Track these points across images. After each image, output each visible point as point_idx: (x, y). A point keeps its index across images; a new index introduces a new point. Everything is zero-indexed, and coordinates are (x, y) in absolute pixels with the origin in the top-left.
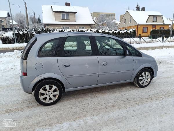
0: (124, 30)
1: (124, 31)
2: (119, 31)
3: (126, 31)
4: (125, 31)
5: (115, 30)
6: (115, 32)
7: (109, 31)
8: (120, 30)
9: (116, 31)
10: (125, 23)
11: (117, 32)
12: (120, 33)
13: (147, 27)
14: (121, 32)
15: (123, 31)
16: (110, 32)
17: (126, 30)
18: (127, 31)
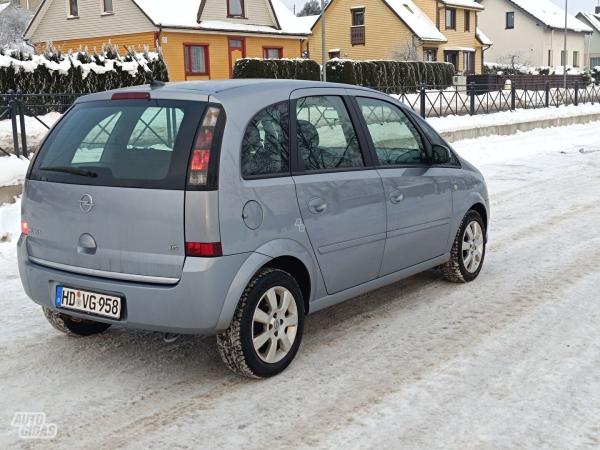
0: (102, 59)
1: (102, 64)
2: (77, 63)
3: (115, 65)
4: (109, 66)
5: (51, 59)
6: (52, 66)
7: (17, 63)
8: (82, 59)
9: (56, 59)
10: (74, 12)
11: (64, 67)
12: (84, 75)
13: (206, 47)
14: (86, 68)
15: (99, 63)
16: (22, 69)
17: (111, 56)
18: (119, 64)
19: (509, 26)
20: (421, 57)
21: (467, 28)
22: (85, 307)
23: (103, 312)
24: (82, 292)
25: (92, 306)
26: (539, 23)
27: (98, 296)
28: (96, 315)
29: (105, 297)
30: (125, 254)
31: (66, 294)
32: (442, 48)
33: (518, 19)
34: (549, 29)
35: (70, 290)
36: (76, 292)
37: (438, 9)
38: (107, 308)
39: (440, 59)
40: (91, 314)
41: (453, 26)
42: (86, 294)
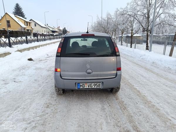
19: (35, 26)
20: (23, 30)
21: (30, 26)
22: (89, 87)
23: (95, 87)
24: (87, 84)
25: (91, 86)
26: (40, 26)
27: (93, 84)
28: (93, 88)
29: (95, 84)
30: (102, 73)
31: (81, 85)
32: (26, 29)
33: (37, 25)
34: (42, 27)
35: (82, 84)
36: (85, 84)
37: (25, 22)
38: (97, 86)
39: (26, 31)
40: (91, 88)
41: (27, 25)
42: (89, 84)
